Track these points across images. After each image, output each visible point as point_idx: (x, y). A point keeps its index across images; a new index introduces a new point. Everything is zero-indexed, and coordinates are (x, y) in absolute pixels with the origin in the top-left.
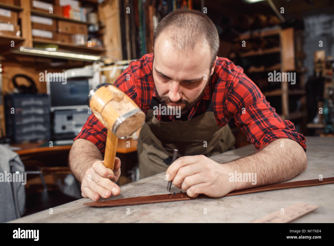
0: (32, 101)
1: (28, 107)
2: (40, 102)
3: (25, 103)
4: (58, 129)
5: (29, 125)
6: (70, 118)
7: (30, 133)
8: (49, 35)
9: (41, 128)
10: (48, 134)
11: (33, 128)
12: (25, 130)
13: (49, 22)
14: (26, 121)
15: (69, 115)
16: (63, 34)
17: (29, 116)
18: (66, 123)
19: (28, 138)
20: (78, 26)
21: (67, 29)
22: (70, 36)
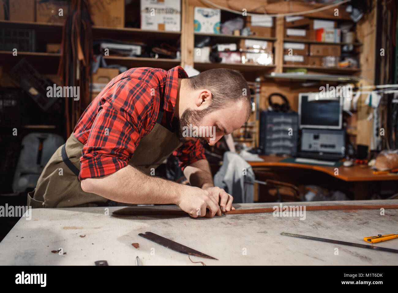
0: (282, 119)
1: (278, 124)
2: (289, 120)
3: (276, 120)
4: (305, 147)
5: (278, 140)
6: (316, 137)
7: (278, 147)
8: (300, 59)
9: (288, 143)
10: (295, 150)
11: (281, 143)
12: (274, 144)
13: (301, 47)
14: (275, 136)
15: (316, 134)
16: (314, 57)
17: (278, 132)
18: (313, 141)
19: (275, 151)
20: (330, 48)
21: (318, 52)
22: (321, 58)
